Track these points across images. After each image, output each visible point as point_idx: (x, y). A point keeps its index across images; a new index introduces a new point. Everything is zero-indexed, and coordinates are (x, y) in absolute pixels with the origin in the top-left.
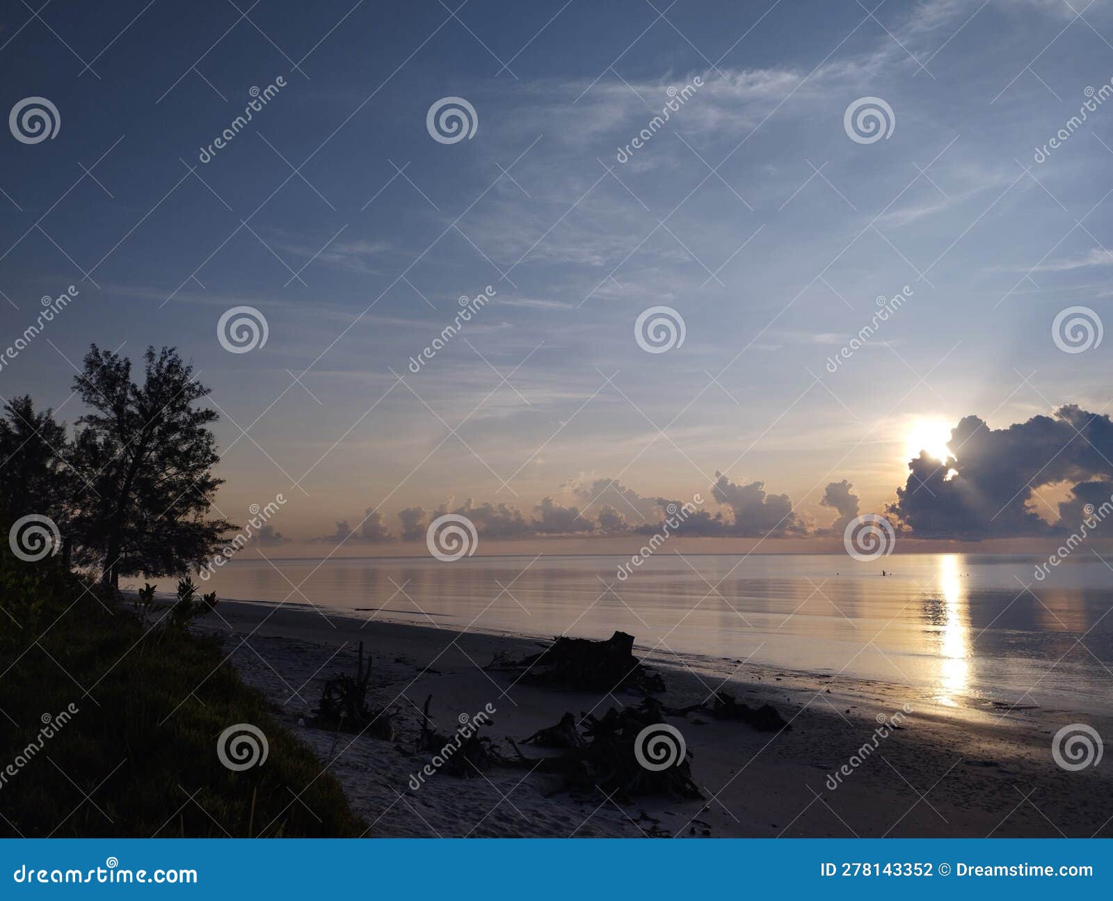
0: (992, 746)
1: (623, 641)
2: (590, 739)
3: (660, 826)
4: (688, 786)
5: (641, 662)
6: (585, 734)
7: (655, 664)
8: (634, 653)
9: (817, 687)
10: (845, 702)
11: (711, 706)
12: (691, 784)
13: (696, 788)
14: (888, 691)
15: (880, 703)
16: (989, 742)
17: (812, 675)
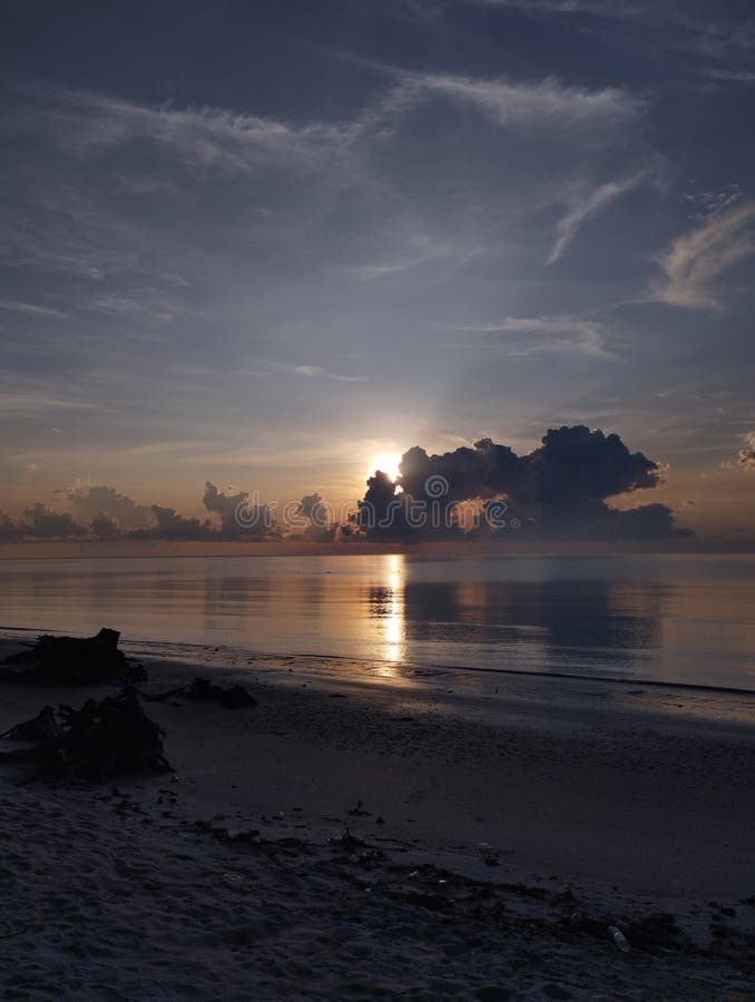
0: (411, 706)
1: (109, 636)
2: (67, 729)
3: (131, 800)
4: (161, 763)
5: (127, 655)
6: (62, 724)
7: (140, 656)
8: (120, 647)
9: (281, 668)
10: (303, 678)
11: (188, 690)
12: (163, 759)
13: (166, 763)
14: (338, 667)
15: (330, 677)
16: (409, 703)
17: (277, 658)
